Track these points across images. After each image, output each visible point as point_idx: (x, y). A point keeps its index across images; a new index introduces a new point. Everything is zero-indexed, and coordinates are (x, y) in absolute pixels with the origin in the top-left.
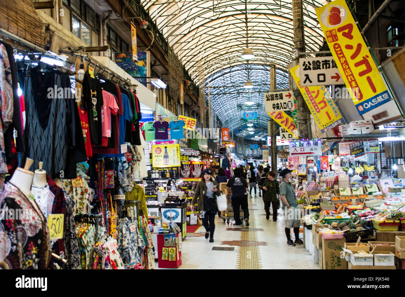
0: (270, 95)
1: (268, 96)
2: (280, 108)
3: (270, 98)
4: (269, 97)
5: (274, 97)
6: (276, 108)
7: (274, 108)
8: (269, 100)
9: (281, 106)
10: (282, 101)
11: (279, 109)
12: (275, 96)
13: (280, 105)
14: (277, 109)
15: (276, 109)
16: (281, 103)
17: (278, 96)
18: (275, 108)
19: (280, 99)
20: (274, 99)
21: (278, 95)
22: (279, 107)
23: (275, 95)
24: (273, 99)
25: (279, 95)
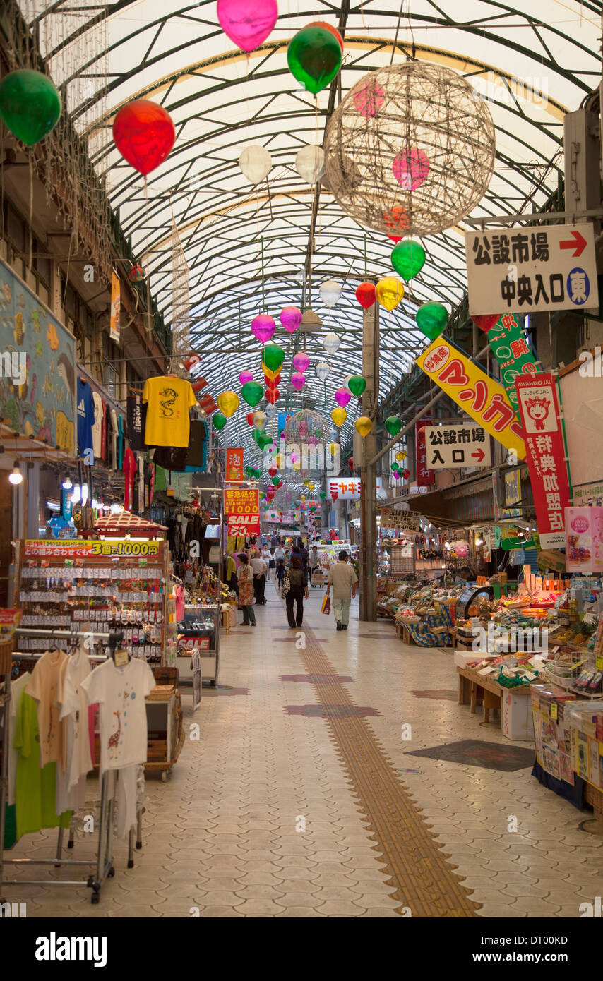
0: (490, 240)
1: (481, 243)
2: (533, 297)
3: (491, 253)
4: (488, 247)
5: (510, 247)
6: (518, 298)
7: (508, 297)
8: (487, 260)
9: (541, 287)
10: (545, 269)
11: (530, 302)
12: (511, 244)
13: (534, 285)
14: (521, 302)
15: (515, 301)
16: (539, 277)
17: (526, 246)
18: (513, 296)
19: (534, 257)
20: (510, 256)
21: (526, 238)
22: (530, 292)
23: (514, 239)
24: (502, 259)
25: (533, 242)
